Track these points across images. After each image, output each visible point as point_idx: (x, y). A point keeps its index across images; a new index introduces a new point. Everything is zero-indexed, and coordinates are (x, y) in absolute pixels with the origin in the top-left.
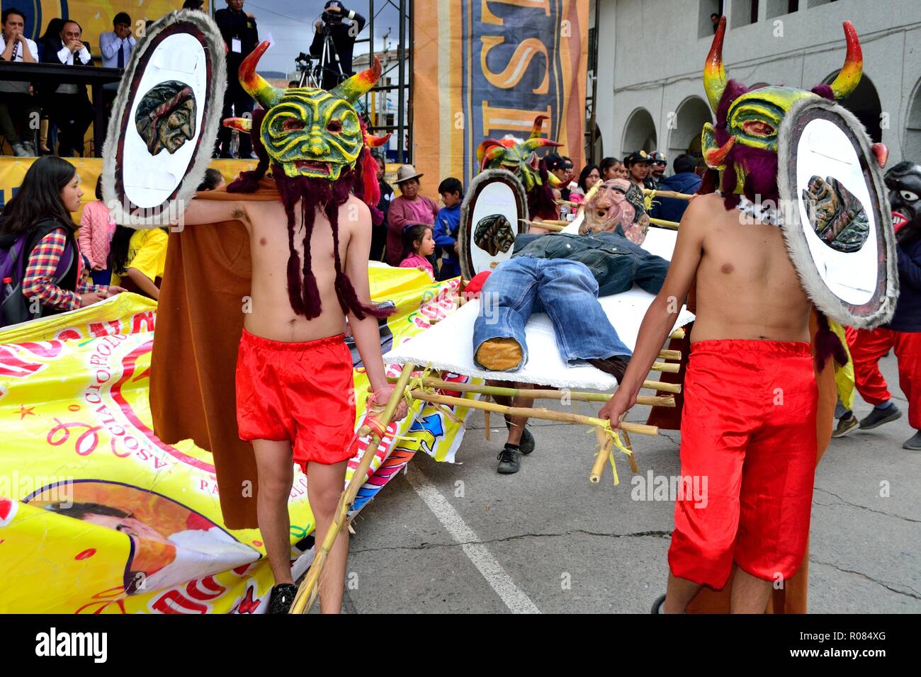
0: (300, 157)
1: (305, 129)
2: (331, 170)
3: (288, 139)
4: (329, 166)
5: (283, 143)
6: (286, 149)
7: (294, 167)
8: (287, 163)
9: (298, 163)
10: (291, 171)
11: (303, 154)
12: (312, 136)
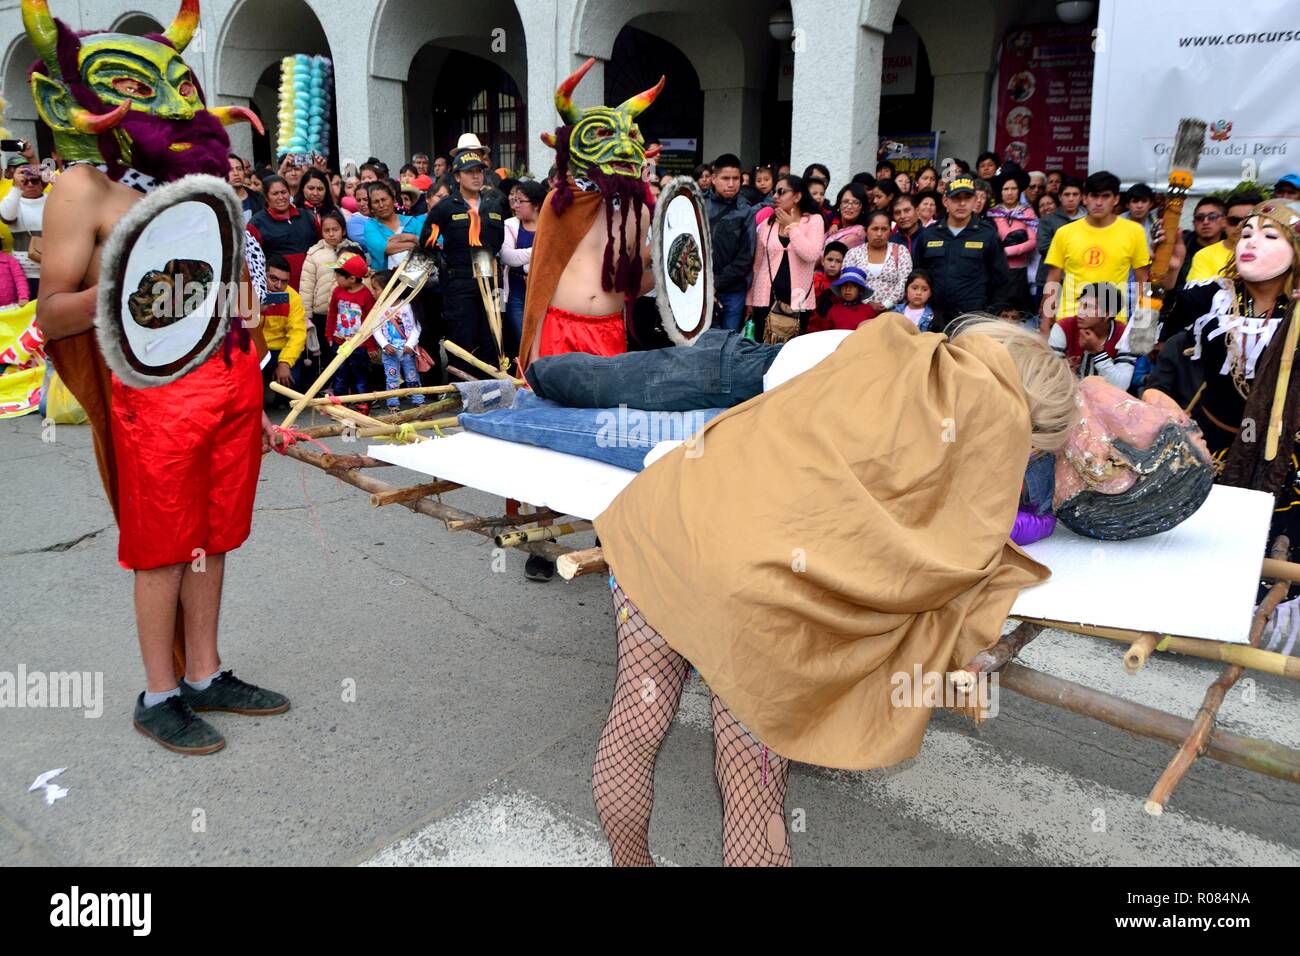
0: (613, 158)
1: (614, 135)
2: (634, 169)
3: (600, 145)
4: (633, 166)
5: (596, 148)
6: (602, 152)
7: (609, 166)
8: (603, 164)
9: (611, 163)
10: (608, 170)
11: (615, 155)
12: (622, 140)
